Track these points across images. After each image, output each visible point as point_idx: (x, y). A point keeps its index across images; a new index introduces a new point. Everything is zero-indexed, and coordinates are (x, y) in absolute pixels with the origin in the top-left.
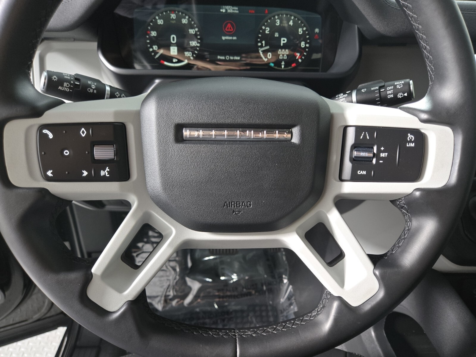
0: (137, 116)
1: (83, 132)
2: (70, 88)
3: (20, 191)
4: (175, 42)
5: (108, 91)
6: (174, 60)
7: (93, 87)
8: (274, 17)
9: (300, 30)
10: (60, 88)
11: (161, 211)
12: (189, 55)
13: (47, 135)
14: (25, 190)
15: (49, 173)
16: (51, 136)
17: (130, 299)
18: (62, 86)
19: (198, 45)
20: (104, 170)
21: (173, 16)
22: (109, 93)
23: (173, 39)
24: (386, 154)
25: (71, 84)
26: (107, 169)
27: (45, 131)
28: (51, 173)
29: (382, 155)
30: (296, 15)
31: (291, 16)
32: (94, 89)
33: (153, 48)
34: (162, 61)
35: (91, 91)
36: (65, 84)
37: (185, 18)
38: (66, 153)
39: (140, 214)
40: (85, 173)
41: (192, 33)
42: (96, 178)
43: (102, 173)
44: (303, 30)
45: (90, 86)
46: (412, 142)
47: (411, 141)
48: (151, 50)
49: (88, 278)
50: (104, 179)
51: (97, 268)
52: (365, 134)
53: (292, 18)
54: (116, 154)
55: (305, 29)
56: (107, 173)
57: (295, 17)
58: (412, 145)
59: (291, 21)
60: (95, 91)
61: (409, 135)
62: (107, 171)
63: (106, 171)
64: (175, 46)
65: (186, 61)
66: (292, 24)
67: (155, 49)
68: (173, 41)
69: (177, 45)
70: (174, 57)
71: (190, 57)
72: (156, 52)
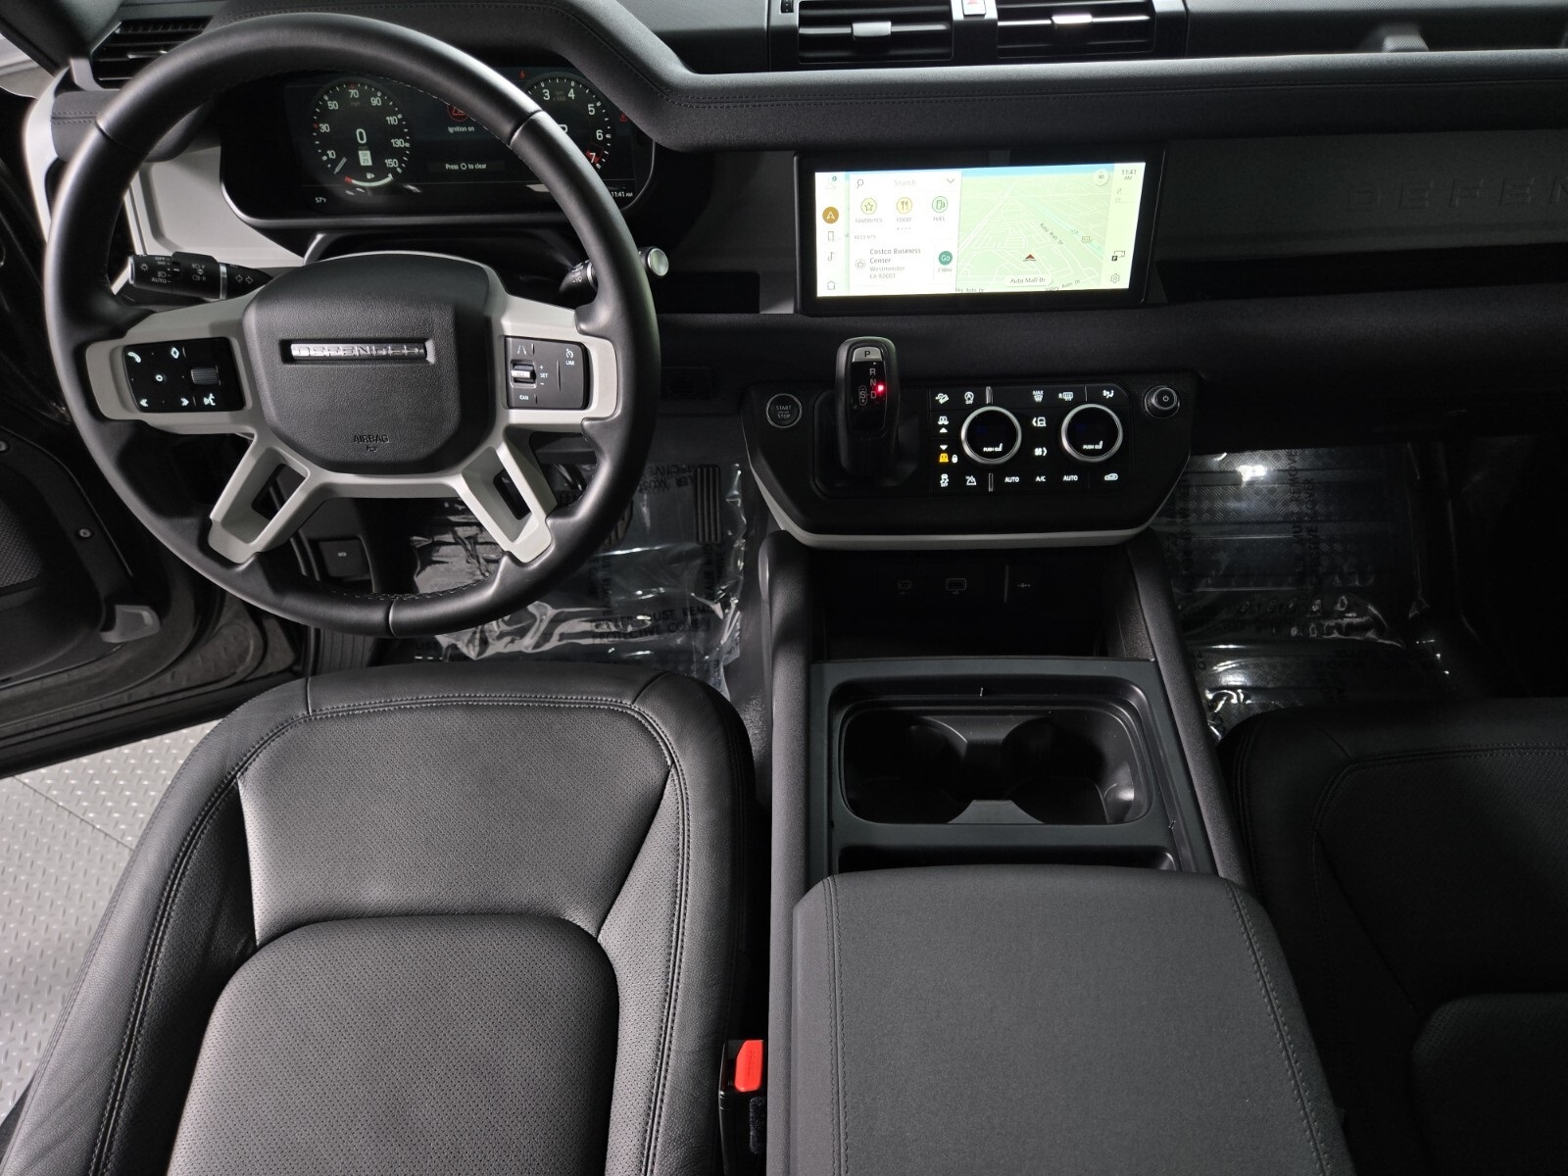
1: (175, 353)
2: (167, 278)
3: (114, 423)
4: (365, 141)
5: (223, 273)
6: (369, 176)
7: (200, 272)
8: (538, 84)
9: (590, 107)
10: (153, 279)
11: (286, 446)
12: (393, 165)
13: (133, 358)
14: (118, 423)
15: (144, 403)
16: (138, 359)
17: (259, 550)
18: (156, 277)
19: (407, 145)
20: (208, 397)
21: (354, 93)
22: (226, 282)
23: (361, 135)
24: (546, 374)
25: (168, 272)
26: (211, 396)
27: (131, 354)
28: (146, 403)
29: (543, 375)
30: (578, 79)
31: (569, 80)
32: (201, 276)
33: (328, 155)
34: (347, 179)
35: (198, 278)
36: (160, 274)
37: (376, 96)
38: (159, 378)
39: (262, 451)
40: (185, 402)
41: (393, 122)
42: (197, 407)
43: (207, 401)
44: (595, 107)
45: (195, 271)
46: (572, 359)
47: (570, 359)
48: (325, 158)
49: (206, 526)
50: (209, 408)
51: (217, 513)
52: (522, 348)
53: (573, 84)
54: (221, 375)
55: (598, 104)
56: (211, 402)
57: (577, 83)
58: (572, 363)
59: (572, 91)
60: (204, 279)
61: (567, 349)
62: (212, 399)
63: (210, 399)
64: (366, 150)
65: (390, 175)
66: (573, 96)
67: (330, 156)
68: (362, 139)
69: (369, 146)
70: (367, 169)
71: (395, 168)
72: (335, 162)
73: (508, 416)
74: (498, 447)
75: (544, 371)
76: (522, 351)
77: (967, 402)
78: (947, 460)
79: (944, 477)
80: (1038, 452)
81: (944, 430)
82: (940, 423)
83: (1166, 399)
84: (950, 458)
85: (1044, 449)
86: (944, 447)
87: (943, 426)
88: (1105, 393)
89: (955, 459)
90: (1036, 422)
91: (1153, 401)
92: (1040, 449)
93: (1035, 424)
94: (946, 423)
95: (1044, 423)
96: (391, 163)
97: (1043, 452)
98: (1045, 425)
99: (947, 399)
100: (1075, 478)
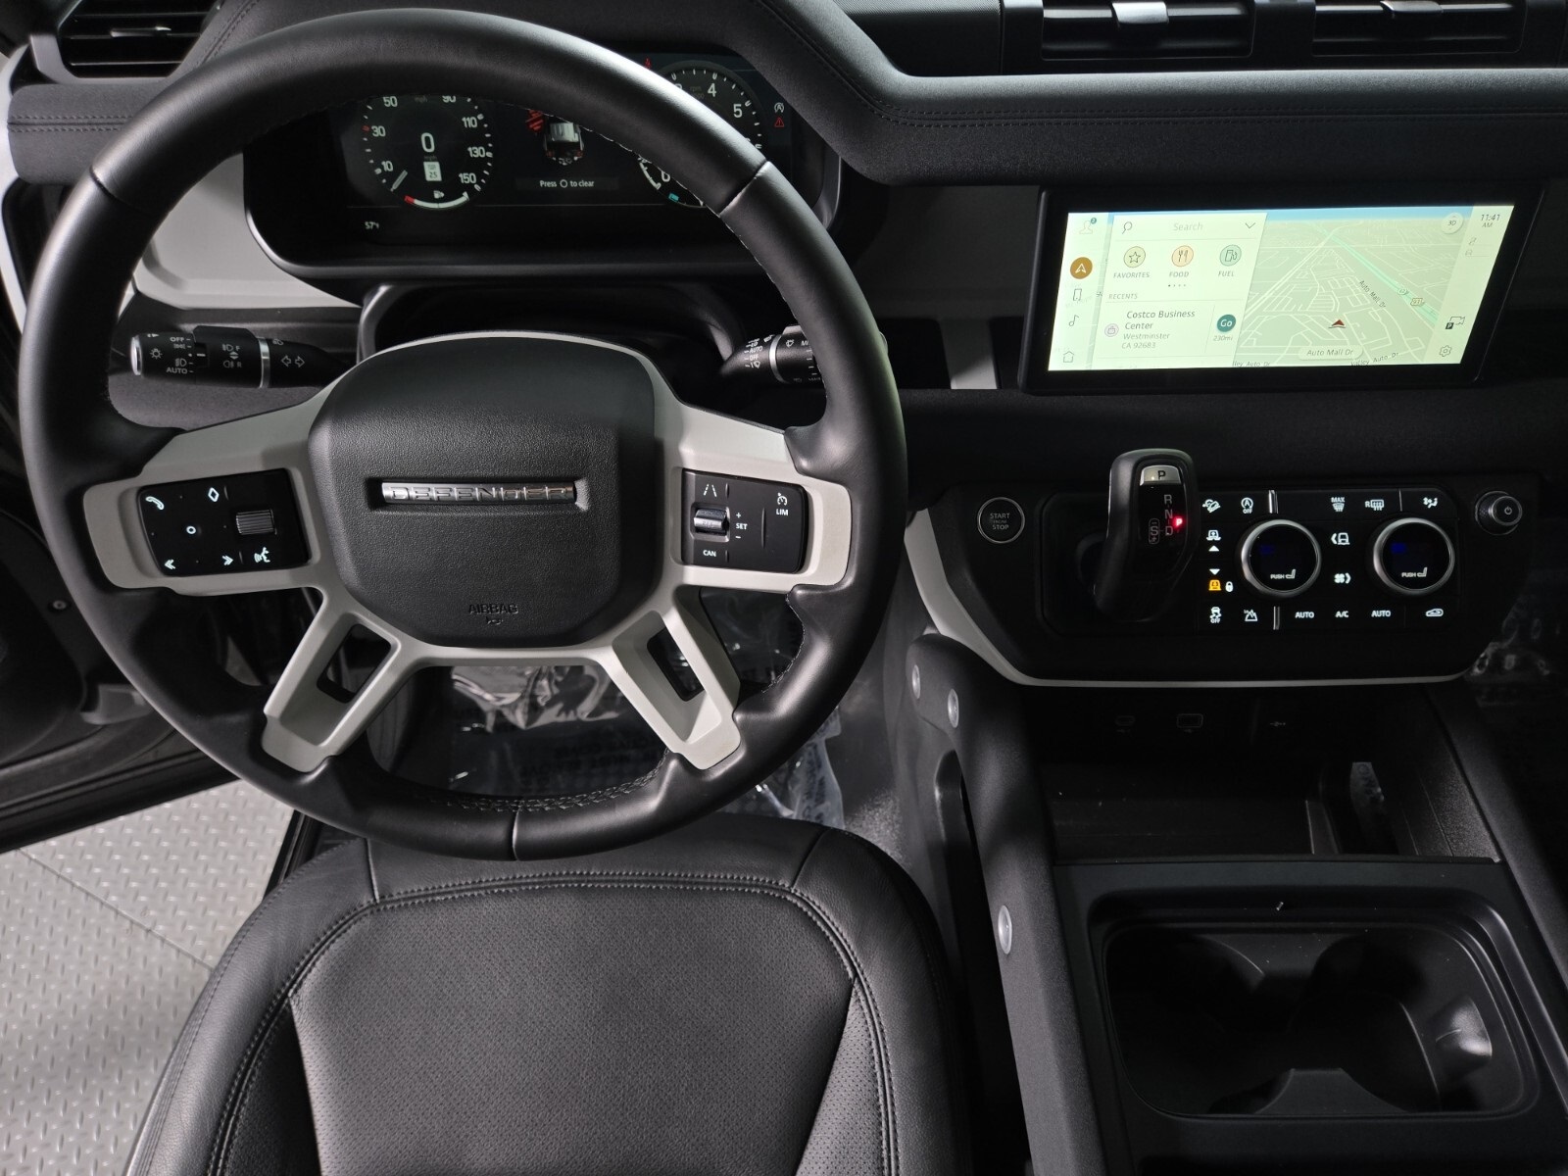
0: (303, 453)
1: (213, 495)
2: (188, 367)
3: (128, 594)
4: (432, 149)
5: (265, 354)
6: (438, 195)
7: (234, 355)
9: (737, 107)
10: (169, 370)
11: (369, 613)
12: (470, 180)
13: (153, 505)
14: (133, 593)
15: (169, 564)
16: (161, 506)
17: (332, 753)
18: (173, 365)
19: (489, 155)
20: (260, 553)
22: (269, 365)
23: (428, 141)
24: (745, 525)
25: (189, 359)
26: (265, 551)
27: (150, 499)
28: (172, 564)
29: (740, 526)
30: (723, 69)
31: (711, 72)
32: (235, 361)
33: (382, 167)
34: (408, 199)
35: (232, 364)
36: (178, 362)
38: (191, 530)
39: (335, 618)
40: (229, 561)
41: (471, 125)
42: (246, 565)
43: (258, 558)
44: (743, 108)
45: (227, 355)
46: (785, 508)
47: (782, 506)
48: (378, 171)
49: (261, 722)
50: (262, 566)
51: (273, 706)
52: (710, 488)
53: (715, 77)
54: (276, 523)
55: (747, 104)
56: (265, 558)
57: (721, 75)
58: (785, 513)
59: (713, 86)
60: (239, 364)
61: (779, 494)
62: (266, 555)
63: (263, 554)
64: (433, 161)
65: (465, 194)
66: (714, 93)
67: (386, 168)
68: (429, 146)
69: (437, 156)
70: (435, 185)
71: (472, 185)
72: (391, 177)
73: (682, 574)
74: (666, 612)
75: (741, 521)
76: (710, 490)
77: (1245, 511)
78: (1219, 589)
79: (1216, 610)
80: (1339, 578)
81: (1214, 549)
82: (1210, 538)
83: (1508, 511)
84: (1223, 586)
85: (1347, 575)
86: (1215, 571)
87: (1214, 543)
88: (1426, 501)
89: (1229, 588)
90: (1336, 539)
91: (1491, 511)
92: (1342, 576)
93: (1335, 542)
94: (1218, 538)
95: (1347, 540)
96: (466, 178)
97: (1346, 578)
98: (1347, 542)
99: (1217, 506)
100: (1387, 613)
